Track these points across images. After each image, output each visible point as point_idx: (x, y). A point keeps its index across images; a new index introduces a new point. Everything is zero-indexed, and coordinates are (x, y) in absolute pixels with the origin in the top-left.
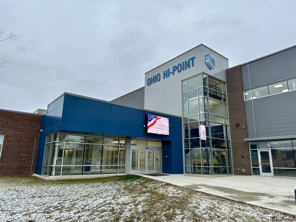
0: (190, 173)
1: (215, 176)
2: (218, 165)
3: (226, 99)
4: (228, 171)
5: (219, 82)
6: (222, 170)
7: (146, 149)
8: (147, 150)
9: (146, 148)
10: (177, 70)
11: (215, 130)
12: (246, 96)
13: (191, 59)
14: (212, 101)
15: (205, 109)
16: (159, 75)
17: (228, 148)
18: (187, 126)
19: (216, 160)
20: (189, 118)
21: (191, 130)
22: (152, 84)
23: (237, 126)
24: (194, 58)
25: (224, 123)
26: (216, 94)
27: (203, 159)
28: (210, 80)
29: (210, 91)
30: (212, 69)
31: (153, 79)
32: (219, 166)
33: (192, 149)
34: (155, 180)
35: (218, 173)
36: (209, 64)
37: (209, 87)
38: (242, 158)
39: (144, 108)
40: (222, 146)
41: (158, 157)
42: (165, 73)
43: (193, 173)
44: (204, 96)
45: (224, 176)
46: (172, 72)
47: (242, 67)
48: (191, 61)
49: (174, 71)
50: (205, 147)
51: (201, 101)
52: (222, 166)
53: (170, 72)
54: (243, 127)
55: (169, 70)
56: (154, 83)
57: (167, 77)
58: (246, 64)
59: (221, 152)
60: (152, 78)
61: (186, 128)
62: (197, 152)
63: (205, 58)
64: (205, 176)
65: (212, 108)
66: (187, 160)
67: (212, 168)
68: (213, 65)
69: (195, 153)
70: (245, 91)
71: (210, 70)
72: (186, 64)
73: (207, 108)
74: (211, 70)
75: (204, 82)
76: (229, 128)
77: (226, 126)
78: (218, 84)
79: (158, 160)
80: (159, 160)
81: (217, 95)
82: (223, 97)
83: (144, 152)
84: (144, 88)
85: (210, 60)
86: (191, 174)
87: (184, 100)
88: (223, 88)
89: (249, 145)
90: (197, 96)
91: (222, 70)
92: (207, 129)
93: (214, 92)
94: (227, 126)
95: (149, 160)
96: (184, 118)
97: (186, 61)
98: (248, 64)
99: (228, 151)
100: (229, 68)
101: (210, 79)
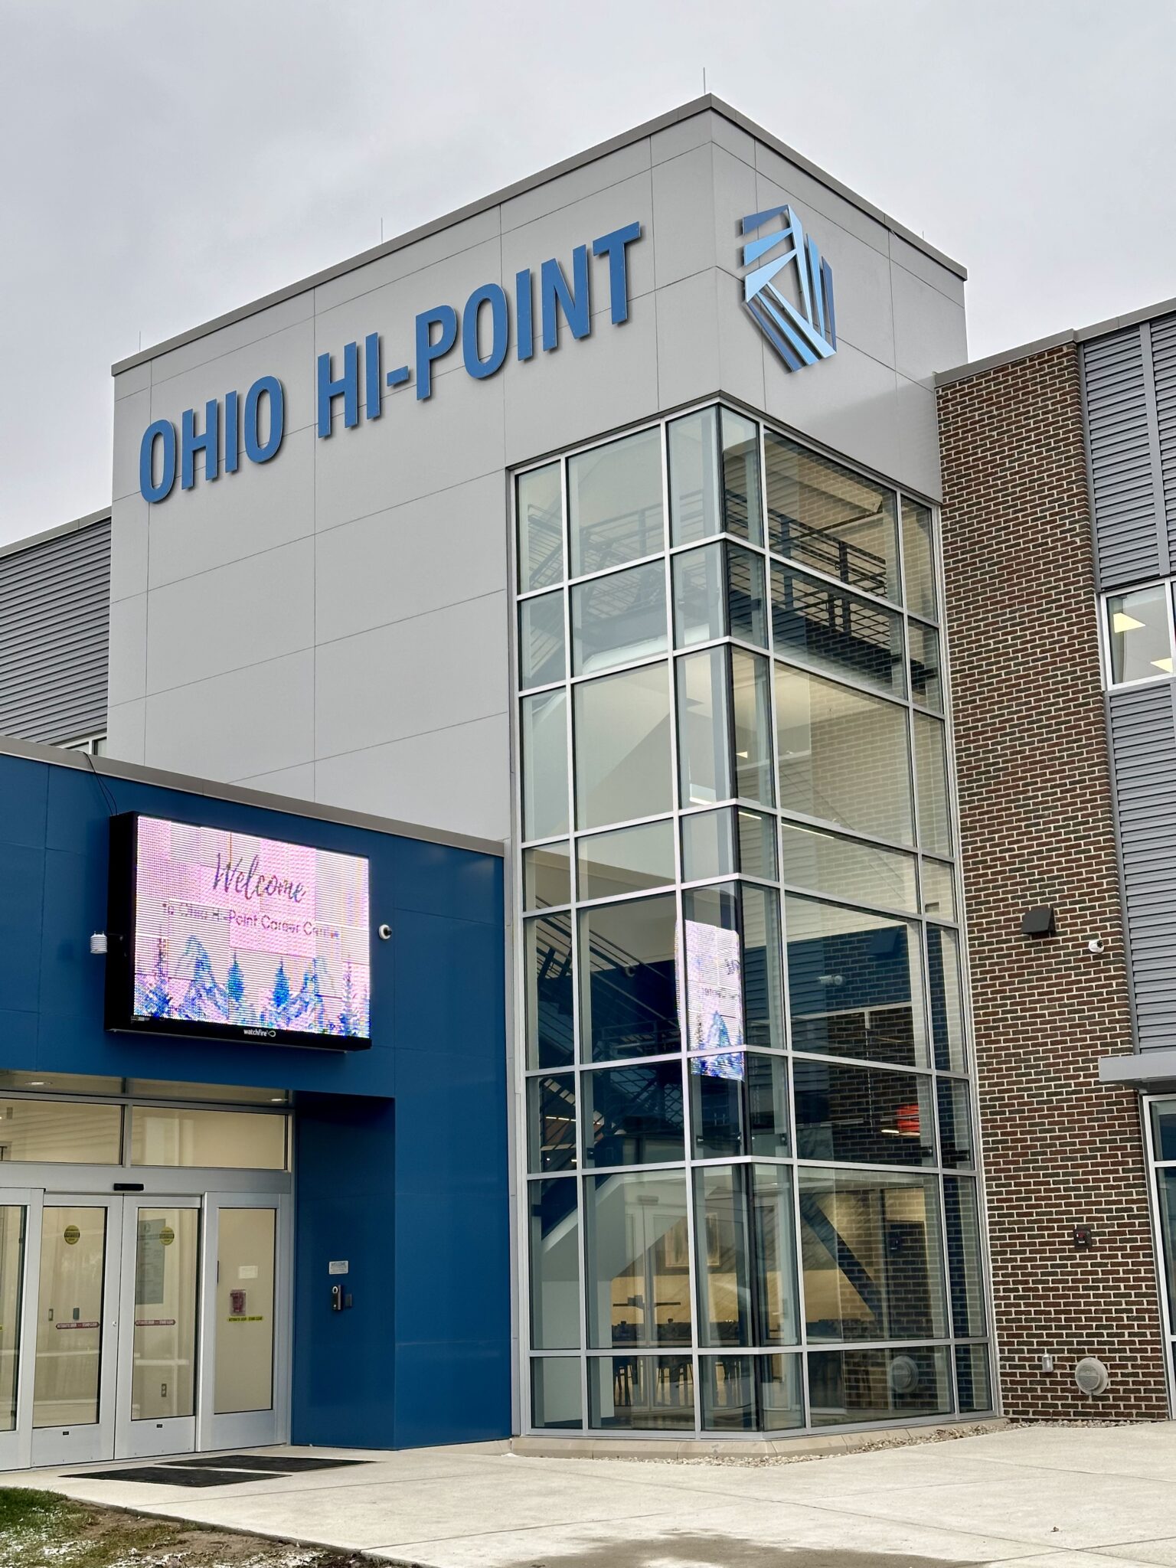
0: (576, 1425)
1: (823, 1442)
2: (853, 1329)
3: (932, 673)
4: (947, 1388)
5: (870, 500)
6: (895, 1373)
7: (115, 1202)
8: (126, 1212)
9: (119, 1187)
10: (458, 357)
11: (825, 979)
12: (1118, 641)
13: (604, 248)
14: (803, 683)
15: (734, 760)
16: (268, 389)
17: (954, 1155)
18: (555, 940)
19: (837, 1275)
20: (583, 856)
21: (597, 981)
22: (192, 487)
23: (1036, 935)
24: (631, 237)
25: (911, 909)
26: (848, 622)
27: (714, 1270)
28: (794, 473)
29: (789, 586)
30: (804, 363)
31: (202, 430)
32: (862, 1337)
33: (600, 1179)
34: (201, 1527)
35: (853, 1405)
36: (782, 310)
37: (782, 542)
38: (1079, 1248)
39: (107, 751)
40: (895, 1140)
41: (248, 1274)
42: (339, 374)
43: (608, 1423)
44: (728, 632)
45: (912, 1441)
46: (413, 366)
47: (1093, 356)
48: (601, 271)
49: (430, 358)
50: (737, 1154)
51: (702, 676)
52: (893, 1337)
53: (390, 366)
54: (1093, 945)
55: (375, 344)
56: (215, 478)
57: (354, 424)
58: (1124, 330)
59: (883, 1191)
60: (190, 418)
61: (548, 957)
62: (653, 1202)
63: (738, 243)
64: (722, 1447)
65: (808, 752)
66: (547, 1288)
67: (799, 1355)
68: (816, 326)
69: (634, 1211)
70: (1118, 592)
71: (788, 369)
72: (555, 298)
73: (753, 757)
74: (801, 372)
75: (725, 493)
76: (956, 959)
77: (934, 932)
78: (864, 513)
79: (249, 1311)
80: (258, 1304)
81: (858, 631)
82: (909, 644)
83: (90, 1232)
84: (101, 523)
85: (789, 274)
86: (585, 1431)
87: (528, 673)
88: (912, 563)
89: (1139, 1124)
90: (656, 634)
91: (902, 382)
92: (752, 965)
93: (830, 601)
94: (945, 940)
95: (151, 1311)
96: (532, 859)
97: (551, 268)
98: (1145, 331)
99: (948, 1180)
100: (970, 361)
101: (792, 463)
